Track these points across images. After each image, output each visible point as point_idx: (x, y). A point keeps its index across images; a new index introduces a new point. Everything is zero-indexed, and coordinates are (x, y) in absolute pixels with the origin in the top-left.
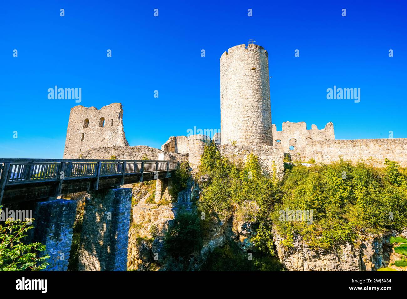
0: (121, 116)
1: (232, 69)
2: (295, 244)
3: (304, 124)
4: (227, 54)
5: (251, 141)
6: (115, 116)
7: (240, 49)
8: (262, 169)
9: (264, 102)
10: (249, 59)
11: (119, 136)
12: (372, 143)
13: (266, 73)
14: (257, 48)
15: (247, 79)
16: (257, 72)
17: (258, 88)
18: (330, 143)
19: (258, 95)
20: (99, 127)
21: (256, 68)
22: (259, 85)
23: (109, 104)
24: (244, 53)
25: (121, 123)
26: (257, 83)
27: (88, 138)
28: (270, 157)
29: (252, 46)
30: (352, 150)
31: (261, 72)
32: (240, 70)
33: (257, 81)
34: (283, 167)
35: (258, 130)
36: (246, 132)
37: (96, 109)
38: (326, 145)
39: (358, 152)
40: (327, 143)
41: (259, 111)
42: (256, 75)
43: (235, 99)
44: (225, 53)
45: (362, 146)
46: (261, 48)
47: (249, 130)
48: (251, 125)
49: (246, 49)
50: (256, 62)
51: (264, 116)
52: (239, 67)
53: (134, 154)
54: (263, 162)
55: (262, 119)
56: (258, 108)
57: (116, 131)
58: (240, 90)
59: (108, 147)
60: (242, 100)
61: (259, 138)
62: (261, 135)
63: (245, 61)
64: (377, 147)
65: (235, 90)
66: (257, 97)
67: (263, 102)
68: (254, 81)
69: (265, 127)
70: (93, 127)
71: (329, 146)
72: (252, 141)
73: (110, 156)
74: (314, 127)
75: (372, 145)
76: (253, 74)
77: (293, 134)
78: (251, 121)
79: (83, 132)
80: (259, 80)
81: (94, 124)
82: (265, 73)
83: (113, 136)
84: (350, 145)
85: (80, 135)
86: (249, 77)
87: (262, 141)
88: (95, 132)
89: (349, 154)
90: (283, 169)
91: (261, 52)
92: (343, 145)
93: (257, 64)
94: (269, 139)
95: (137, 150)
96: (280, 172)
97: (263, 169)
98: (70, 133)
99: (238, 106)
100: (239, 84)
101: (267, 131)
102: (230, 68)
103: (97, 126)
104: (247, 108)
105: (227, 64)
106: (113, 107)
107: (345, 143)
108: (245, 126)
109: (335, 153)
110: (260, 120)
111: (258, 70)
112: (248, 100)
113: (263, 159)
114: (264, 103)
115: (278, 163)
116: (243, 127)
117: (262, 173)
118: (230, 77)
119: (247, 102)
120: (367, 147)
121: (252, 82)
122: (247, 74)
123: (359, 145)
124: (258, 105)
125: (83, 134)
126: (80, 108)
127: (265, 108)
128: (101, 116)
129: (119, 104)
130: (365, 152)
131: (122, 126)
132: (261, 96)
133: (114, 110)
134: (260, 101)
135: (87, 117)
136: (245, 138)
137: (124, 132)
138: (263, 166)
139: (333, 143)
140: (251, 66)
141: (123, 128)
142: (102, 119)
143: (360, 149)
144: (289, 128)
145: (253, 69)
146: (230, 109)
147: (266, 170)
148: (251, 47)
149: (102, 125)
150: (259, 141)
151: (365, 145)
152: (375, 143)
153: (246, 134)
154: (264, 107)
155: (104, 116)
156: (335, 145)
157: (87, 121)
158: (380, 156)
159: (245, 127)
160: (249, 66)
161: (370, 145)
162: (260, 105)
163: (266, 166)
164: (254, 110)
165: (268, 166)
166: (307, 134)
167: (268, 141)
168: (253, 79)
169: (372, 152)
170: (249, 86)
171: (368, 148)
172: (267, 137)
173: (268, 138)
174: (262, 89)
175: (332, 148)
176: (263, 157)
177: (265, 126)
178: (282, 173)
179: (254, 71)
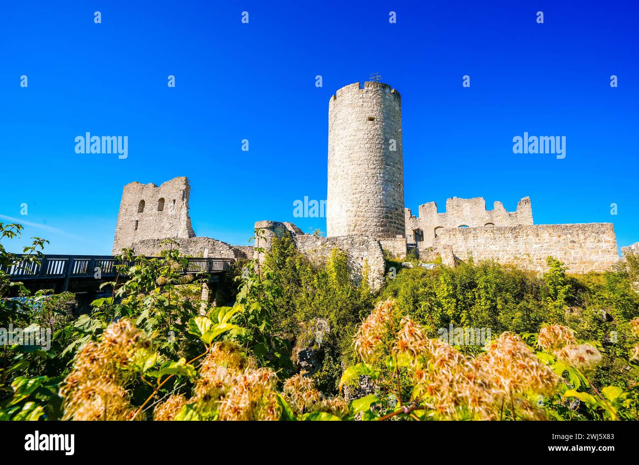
0: (186, 194)
1: (341, 121)
2: (363, 384)
3: (482, 202)
4: (335, 98)
5: (363, 229)
6: (178, 195)
7: (352, 90)
8: (353, 272)
9: (388, 169)
10: (365, 104)
11: (182, 223)
12: (546, 231)
13: (393, 123)
14: (377, 87)
15: (361, 135)
16: (377, 124)
17: (378, 148)
18: (478, 231)
19: (377, 158)
20: (157, 212)
21: (375, 117)
22: (379, 144)
23: (171, 179)
24: (357, 95)
25: (185, 205)
26: (377, 141)
27: (142, 227)
28: (365, 253)
29: (370, 85)
30: (512, 243)
31: (384, 124)
32: (350, 122)
33: (377, 137)
34: (383, 269)
35: (375, 212)
36: (357, 216)
37: (155, 186)
38: (471, 235)
39: (523, 246)
40: (473, 232)
41: (377, 183)
42: (374, 127)
43: (342, 165)
44: (332, 98)
45: (529, 237)
46: (384, 87)
47: (361, 214)
48: (364, 205)
49: (361, 90)
50: (375, 109)
51: (385, 191)
52: (350, 117)
53: (190, 249)
54: (355, 261)
55: (383, 195)
56: (375, 178)
57: (178, 217)
58: (351, 151)
59: (158, 240)
60: (351, 167)
61: (376, 225)
62: (380, 220)
63: (358, 109)
64: (555, 238)
65: (343, 153)
66: (375, 162)
67: (385, 168)
68: (371, 137)
69: (387, 207)
70: (150, 212)
71: (475, 237)
72: (365, 229)
73: (160, 252)
74: (498, 205)
75: (545, 235)
76: (370, 127)
77: (463, 218)
78: (364, 199)
79: (137, 219)
80: (380, 135)
81: (151, 208)
82: (391, 124)
83: (174, 224)
84: (510, 234)
85: (133, 222)
86: (364, 132)
87: (381, 229)
88: (152, 218)
89: (508, 249)
90: (383, 272)
91: (385, 93)
92: (498, 236)
93: (377, 111)
94: (394, 227)
95: (194, 243)
96: (378, 276)
97: (355, 271)
98: (121, 220)
99: (346, 176)
100: (348, 144)
101: (391, 214)
102: (338, 119)
103: (155, 211)
104: (358, 179)
105: (335, 113)
106: (176, 183)
107: (503, 232)
108: (355, 206)
109: (485, 247)
110: (379, 197)
111: (378, 120)
112: (361, 166)
113: (355, 257)
114: (387, 171)
115: (376, 262)
116: (352, 209)
117: (352, 278)
118: (337, 133)
119: (359, 170)
120: (537, 238)
121: (367, 140)
122: (361, 128)
123: (525, 235)
124: (376, 173)
125: (137, 221)
126: (135, 186)
127: (389, 178)
128: (160, 196)
129: (183, 178)
130: (535, 246)
131: (186, 209)
132: (382, 160)
133: (177, 186)
134: (381, 168)
135: (144, 198)
136: (354, 225)
137: (189, 218)
138: (354, 268)
139: (483, 232)
140: (368, 115)
141: (188, 213)
142: (162, 200)
143: (526, 241)
144: (456, 208)
145: (371, 119)
146: (336, 181)
147: (358, 273)
148: (368, 87)
149: (161, 209)
150: (375, 229)
151: (535, 234)
152: (551, 231)
153: (356, 218)
154: (387, 177)
155: (164, 196)
156: (487, 235)
157: (143, 203)
158: (558, 252)
159: (355, 208)
160: (364, 115)
161: (543, 235)
162: (380, 174)
163: (359, 267)
164: (369, 182)
165: (361, 267)
166: (487, 218)
167: (392, 229)
168: (369, 135)
169: (545, 246)
170: (363, 146)
171: (539, 240)
172: (390, 222)
173: (393, 225)
174: (383, 149)
175: (481, 240)
176: (355, 253)
177: (388, 205)
178: (381, 278)
179: (372, 122)
